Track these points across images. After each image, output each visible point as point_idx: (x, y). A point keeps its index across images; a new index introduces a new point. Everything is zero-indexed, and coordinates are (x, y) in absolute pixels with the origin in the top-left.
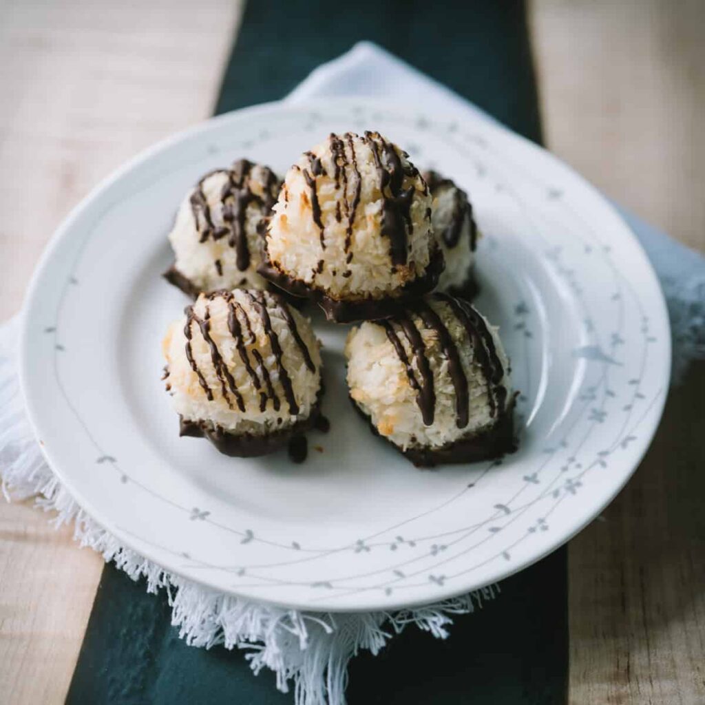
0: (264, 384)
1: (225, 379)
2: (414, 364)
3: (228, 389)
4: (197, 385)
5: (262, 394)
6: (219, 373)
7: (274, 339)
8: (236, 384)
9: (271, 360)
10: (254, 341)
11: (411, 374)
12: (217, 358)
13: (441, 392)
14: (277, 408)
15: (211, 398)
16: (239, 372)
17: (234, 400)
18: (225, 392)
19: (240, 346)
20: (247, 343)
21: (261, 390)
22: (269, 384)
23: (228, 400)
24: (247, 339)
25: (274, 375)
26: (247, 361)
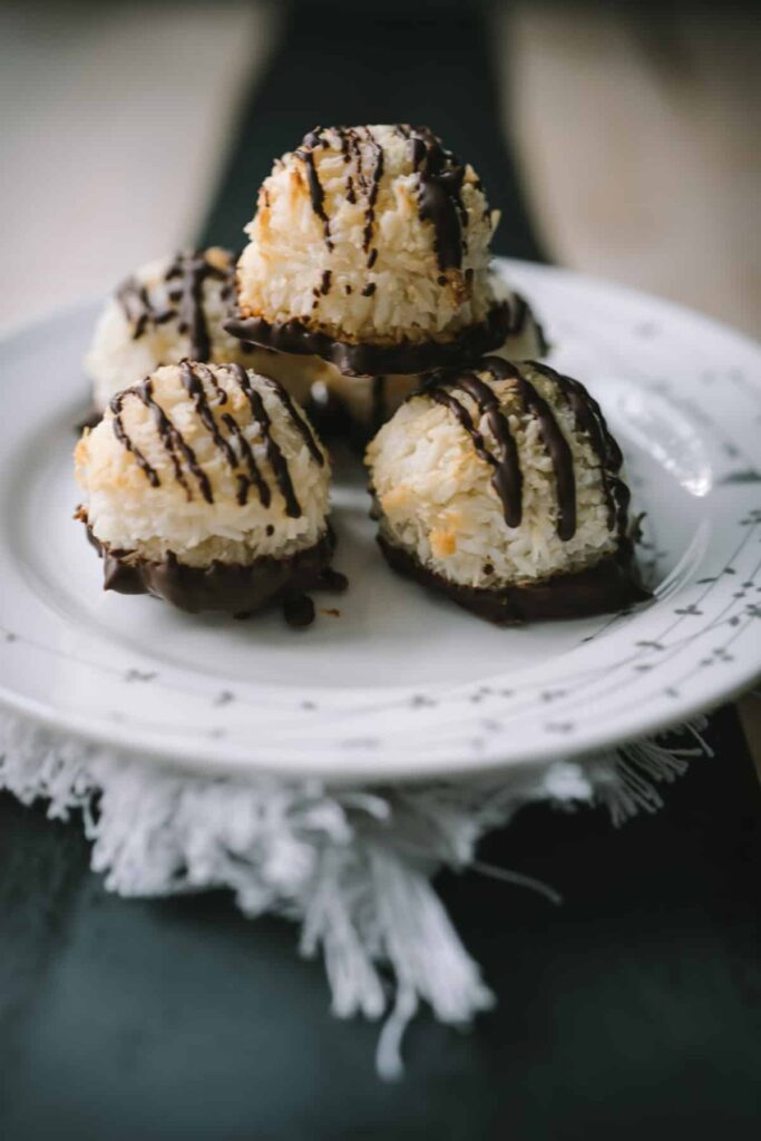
0: (243, 462)
1: (179, 454)
2: (484, 426)
3: (185, 467)
4: (134, 469)
5: (241, 477)
6: (169, 446)
7: (256, 400)
8: (198, 459)
9: (253, 429)
10: (224, 400)
11: (479, 442)
12: (165, 424)
13: (530, 468)
14: (266, 501)
15: (156, 483)
16: (203, 444)
17: (195, 484)
18: (179, 474)
19: (202, 408)
20: (214, 403)
21: (239, 471)
22: (252, 463)
23: (185, 484)
24: (213, 399)
25: (260, 450)
26: (215, 429)
